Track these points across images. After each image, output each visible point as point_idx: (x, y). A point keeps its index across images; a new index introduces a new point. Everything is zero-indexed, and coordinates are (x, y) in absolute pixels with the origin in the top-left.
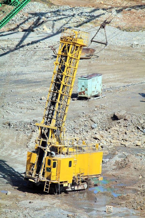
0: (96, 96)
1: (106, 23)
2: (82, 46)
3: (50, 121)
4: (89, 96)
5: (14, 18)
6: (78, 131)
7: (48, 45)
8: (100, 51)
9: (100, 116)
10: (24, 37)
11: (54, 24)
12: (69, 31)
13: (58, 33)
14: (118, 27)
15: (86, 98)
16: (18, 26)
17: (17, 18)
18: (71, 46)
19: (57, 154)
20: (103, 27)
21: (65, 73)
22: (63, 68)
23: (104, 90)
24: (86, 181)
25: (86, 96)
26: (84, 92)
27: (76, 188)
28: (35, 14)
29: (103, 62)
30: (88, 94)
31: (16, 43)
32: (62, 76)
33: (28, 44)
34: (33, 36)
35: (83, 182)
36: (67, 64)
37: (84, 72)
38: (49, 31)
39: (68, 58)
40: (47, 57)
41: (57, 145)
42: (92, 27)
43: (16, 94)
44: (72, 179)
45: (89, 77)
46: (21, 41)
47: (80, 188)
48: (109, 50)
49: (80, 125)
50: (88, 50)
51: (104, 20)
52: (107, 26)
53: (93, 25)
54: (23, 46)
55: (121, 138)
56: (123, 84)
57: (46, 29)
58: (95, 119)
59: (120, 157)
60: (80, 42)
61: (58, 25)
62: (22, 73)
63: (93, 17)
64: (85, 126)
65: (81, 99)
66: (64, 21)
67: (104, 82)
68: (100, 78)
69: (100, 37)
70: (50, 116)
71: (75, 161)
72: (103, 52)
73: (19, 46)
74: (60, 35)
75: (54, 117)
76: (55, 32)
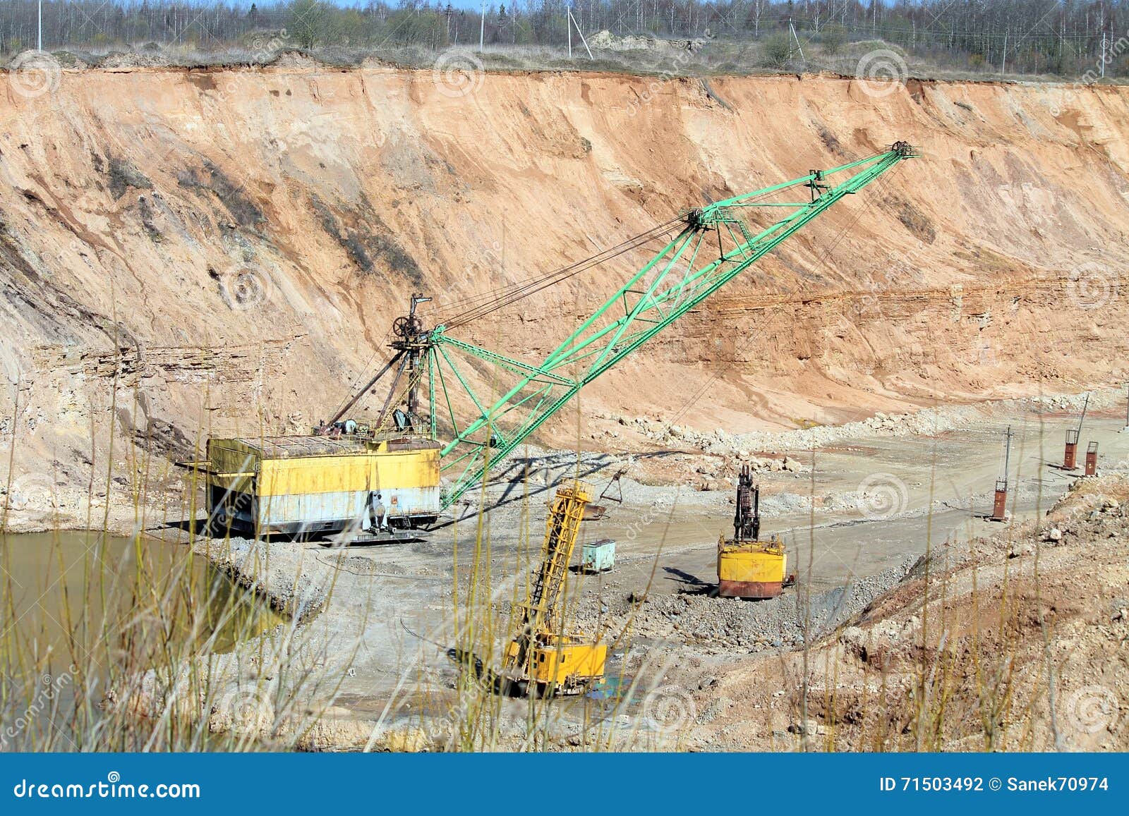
0: (607, 570)
1: (620, 473)
2: (585, 502)
3: (538, 601)
4: (597, 570)
5: (497, 465)
6: (583, 616)
7: (543, 500)
8: (613, 511)
9: (612, 597)
10: (509, 489)
11: (547, 474)
12: (569, 482)
13: (554, 485)
14: (637, 480)
15: (594, 573)
16: (503, 474)
17: (503, 465)
18: (570, 502)
19: (545, 645)
20: (617, 478)
21: (561, 537)
22: (559, 530)
23: (617, 562)
24: (583, 683)
25: (593, 569)
26: (590, 564)
27: (569, 692)
28: (523, 461)
29: (616, 525)
30: (597, 566)
31: (499, 497)
32: (557, 541)
33: (516, 499)
34: (519, 489)
35: (578, 684)
36: (564, 525)
37: (592, 537)
38: (542, 483)
39: (566, 518)
40: (542, 517)
41: (546, 632)
42: (602, 479)
43: (501, 565)
44: (564, 679)
45: (598, 544)
46: (506, 494)
47: (574, 692)
48: (624, 509)
49: (586, 608)
50: (596, 508)
51: (618, 469)
52: (622, 478)
53: (603, 476)
54: (508, 501)
55: (640, 626)
56: (642, 555)
57: (539, 480)
58: (605, 601)
59: (638, 651)
60: (583, 497)
61: (554, 474)
62: (507, 537)
63: (600, 466)
64: (593, 609)
65: (588, 573)
66: (563, 469)
67: (617, 551)
68: (612, 546)
69: (612, 492)
70: (538, 594)
71: (570, 656)
72: (616, 512)
73: (501, 502)
74: (555, 489)
75: (545, 595)
76: (551, 482)
